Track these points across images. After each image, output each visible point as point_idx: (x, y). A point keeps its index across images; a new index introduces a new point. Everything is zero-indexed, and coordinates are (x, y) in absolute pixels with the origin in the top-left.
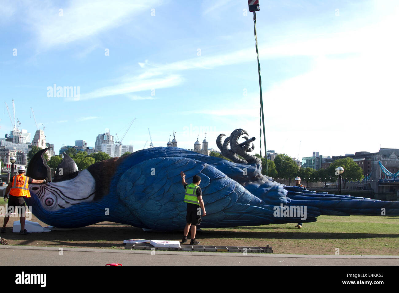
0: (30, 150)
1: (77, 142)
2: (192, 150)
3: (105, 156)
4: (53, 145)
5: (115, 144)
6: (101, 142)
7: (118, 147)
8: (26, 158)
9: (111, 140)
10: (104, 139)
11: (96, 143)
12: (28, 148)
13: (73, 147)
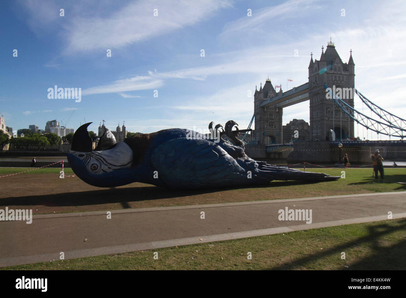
1: (30, 126)
2: (115, 131)
3: (55, 136)
4: (11, 128)
5: (60, 127)
6: (49, 127)
7: (64, 129)
9: (58, 125)
10: (52, 124)
11: (46, 127)
13: (28, 130)
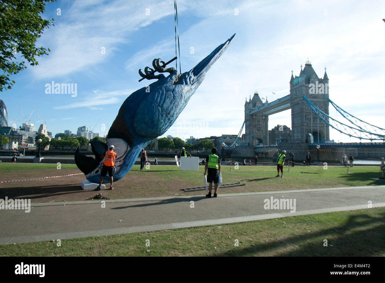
0: (37, 135)
1: (66, 131)
4: (51, 133)
5: (89, 132)
6: (80, 131)
7: (91, 134)
8: (34, 140)
9: (87, 130)
10: (82, 130)
11: (77, 131)
12: (35, 134)
13: (63, 134)
